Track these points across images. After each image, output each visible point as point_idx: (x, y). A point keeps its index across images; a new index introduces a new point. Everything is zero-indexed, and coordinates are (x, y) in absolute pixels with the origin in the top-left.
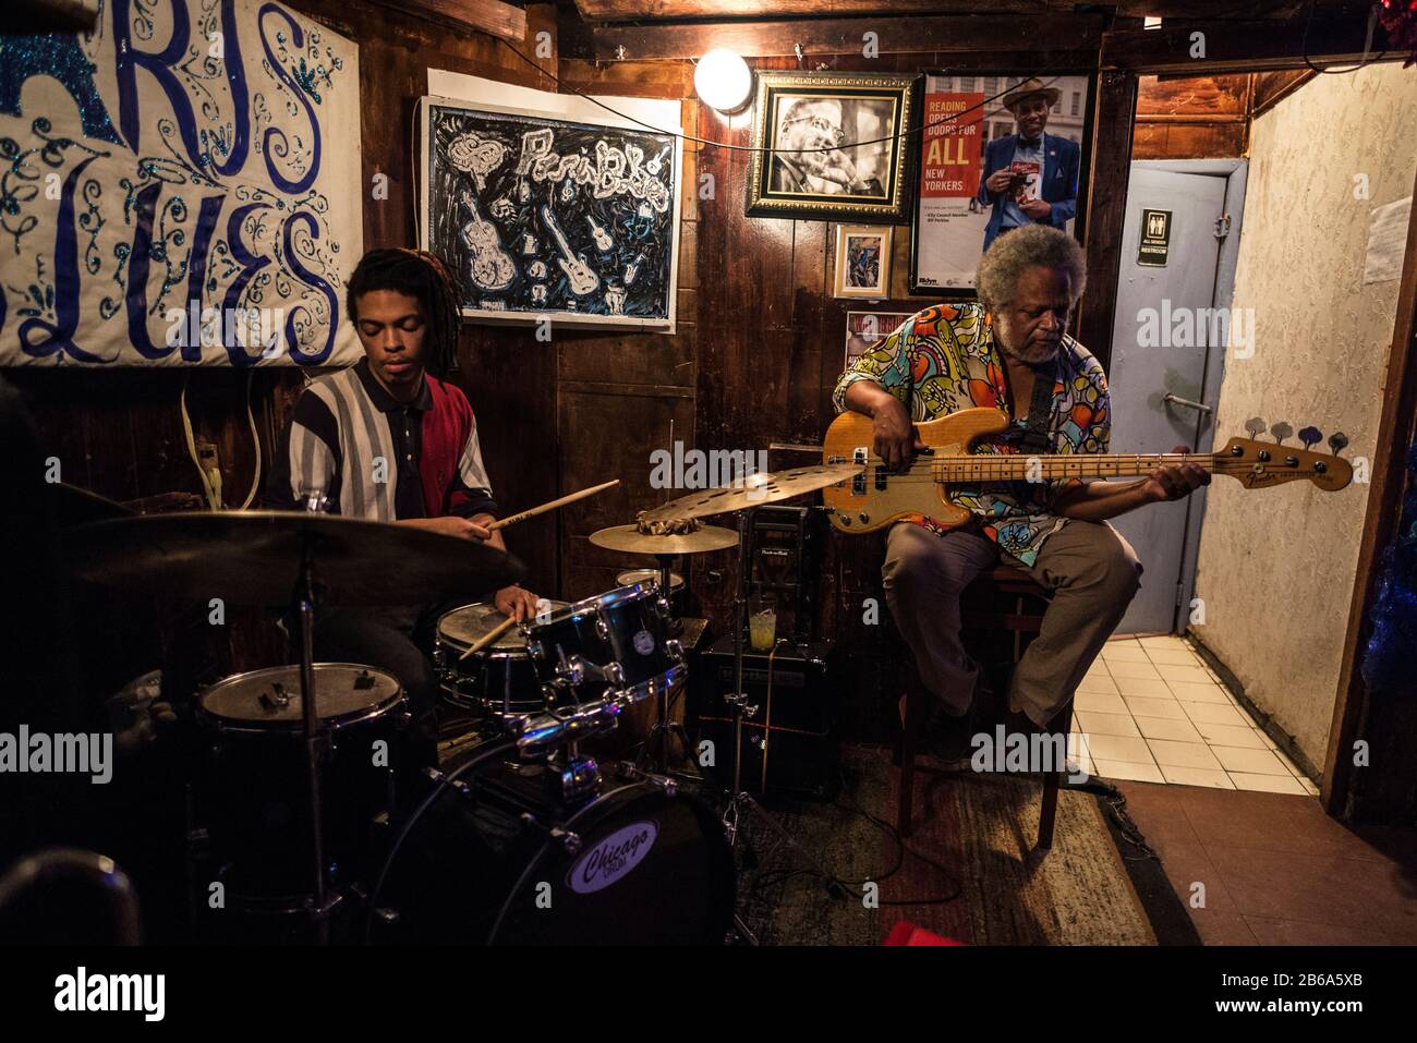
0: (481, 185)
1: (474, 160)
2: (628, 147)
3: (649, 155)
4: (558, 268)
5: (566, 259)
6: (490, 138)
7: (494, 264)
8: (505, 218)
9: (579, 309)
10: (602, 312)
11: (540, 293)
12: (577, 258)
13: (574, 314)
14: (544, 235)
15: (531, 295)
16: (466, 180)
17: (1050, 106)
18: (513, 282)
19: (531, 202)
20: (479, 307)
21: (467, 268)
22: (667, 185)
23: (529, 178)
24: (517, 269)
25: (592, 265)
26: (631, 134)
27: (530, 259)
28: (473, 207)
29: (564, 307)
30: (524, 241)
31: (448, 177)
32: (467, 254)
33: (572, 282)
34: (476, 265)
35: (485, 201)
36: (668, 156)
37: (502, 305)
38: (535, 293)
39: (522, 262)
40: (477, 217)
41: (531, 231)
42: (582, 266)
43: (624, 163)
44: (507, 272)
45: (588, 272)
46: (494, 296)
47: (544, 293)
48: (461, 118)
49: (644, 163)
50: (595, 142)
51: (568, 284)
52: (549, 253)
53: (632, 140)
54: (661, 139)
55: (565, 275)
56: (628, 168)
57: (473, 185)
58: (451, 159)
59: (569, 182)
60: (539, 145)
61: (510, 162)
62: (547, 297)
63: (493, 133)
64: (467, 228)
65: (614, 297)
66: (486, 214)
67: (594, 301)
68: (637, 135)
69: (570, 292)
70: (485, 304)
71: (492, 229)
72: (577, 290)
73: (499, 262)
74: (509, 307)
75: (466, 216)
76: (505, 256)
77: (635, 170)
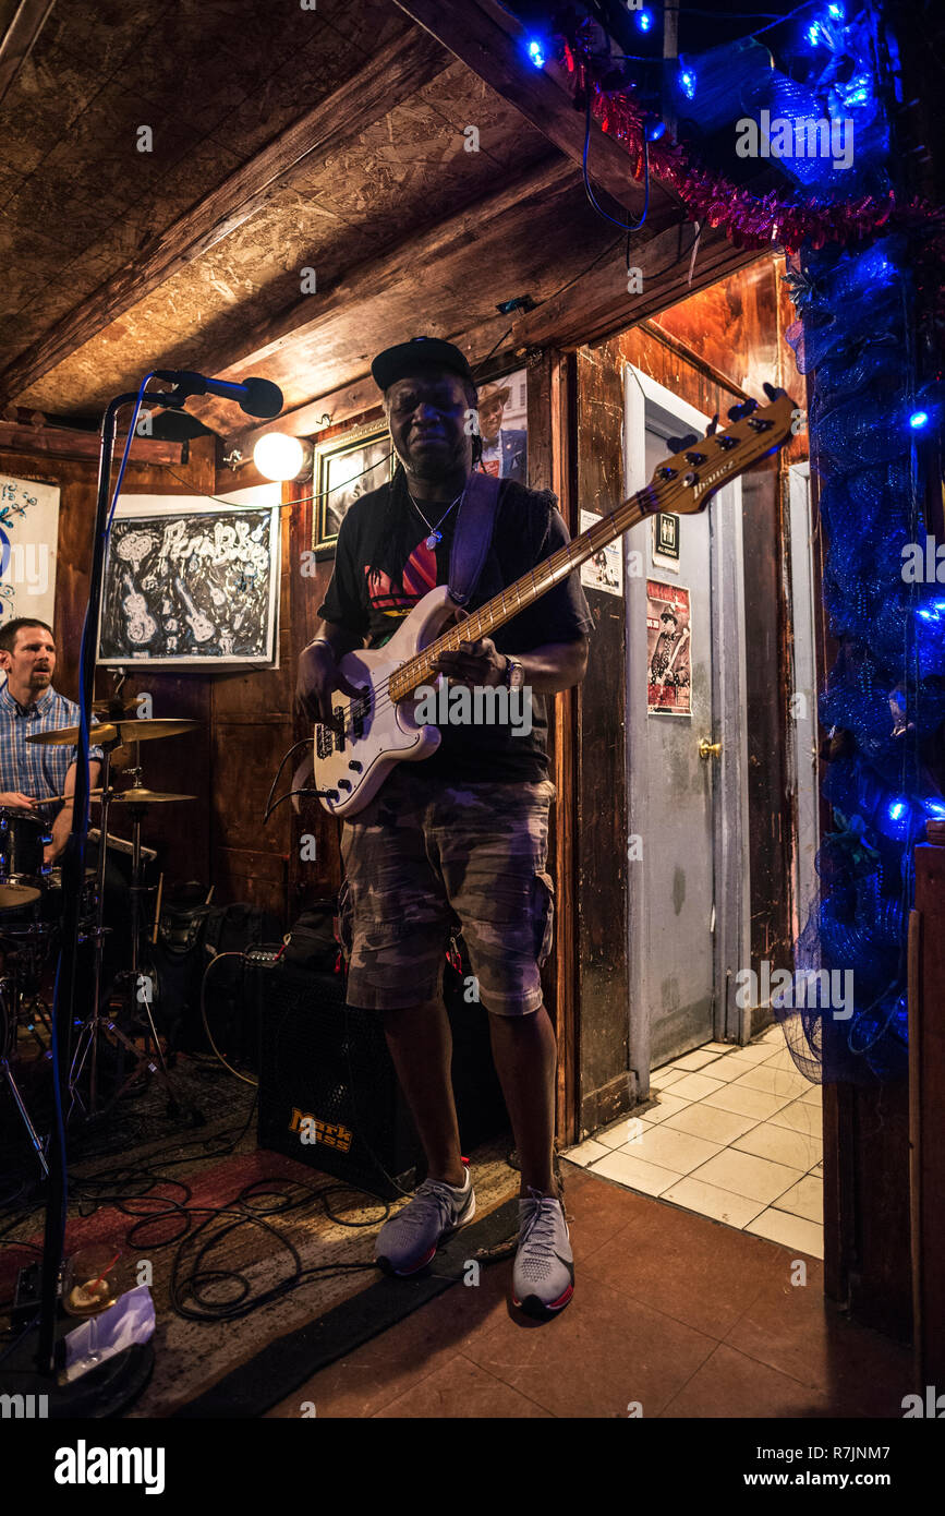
0: (137, 568)
1: (133, 552)
2: (238, 523)
3: (253, 527)
4: (185, 623)
5: (191, 615)
6: (144, 534)
7: (143, 624)
8: (151, 590)
9: (200, 653)
10: (217, 654)
11: (172, 642)
12: (198, 612)
13: (197, 657)
14: (178, 598)
15: (166, 645)
16: (128, 565)
17: (503, 404)
18: (155, 637)
19: (167, 576)
20: (131, 657)
21: (125, 628)
22: (267, 548)
23: (168, 559)
24: (158, 626)
25: (210, 618)
26: (240, 514)
27: (165, 618)
28: (131, 585)
29: (189, 652)
30: (163, 605)
31: (116, 566)
32: (125, 618)
33: (195, 632)
34: (131, 625)
35: (137, 579)
36: (268, 525)
37: (147, 654)
38: (169, 643)
39: (161, 620)
40: (133, 591)
41: (168, 597)
42: (202, 619)
43: (234, 536)
44: (151, 628)
45: (207, 623)
46: (142, 648)
47: (175, 642)
48: (125, 524)
49: (249, 534)
50: (214, 524)
51: (192, 635)
52: (180, 612)
53: (240, 518)
54: (262, 514)
55: (190, 627)
56: (237, 541)
57: (132, 569)
58: (118, 554)
59: (194, 557)
60: (175, 533)
61: (156, 549)
62: (178, 646)
63: (146, 531)
64: (127, 600)
65: (226, 641)
66: (138, 589)
67: (210, 647)
68: (245, 514)
69: (194, 640)
70: (136, 654)
71: (143, 599)
72: (199, 638)
73: (146, 623)
74: (151, 656)
75: (126, 592)
76: (150, 618)
77: (243, 540)
